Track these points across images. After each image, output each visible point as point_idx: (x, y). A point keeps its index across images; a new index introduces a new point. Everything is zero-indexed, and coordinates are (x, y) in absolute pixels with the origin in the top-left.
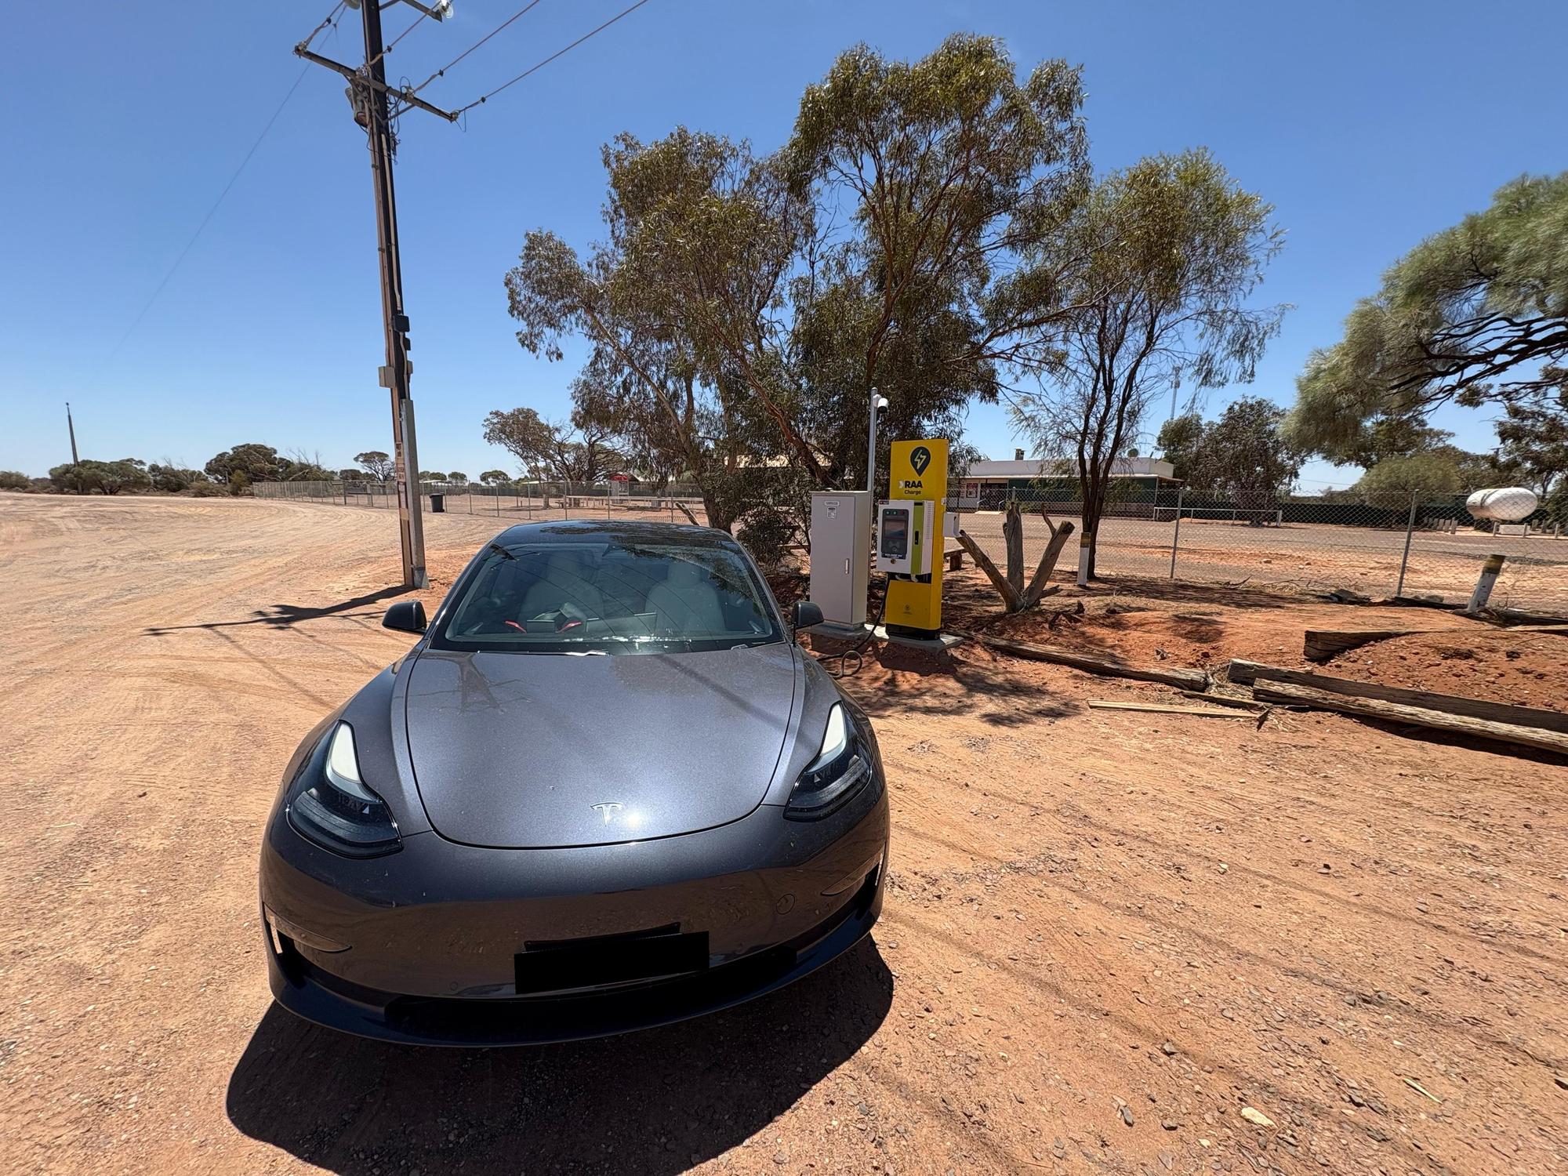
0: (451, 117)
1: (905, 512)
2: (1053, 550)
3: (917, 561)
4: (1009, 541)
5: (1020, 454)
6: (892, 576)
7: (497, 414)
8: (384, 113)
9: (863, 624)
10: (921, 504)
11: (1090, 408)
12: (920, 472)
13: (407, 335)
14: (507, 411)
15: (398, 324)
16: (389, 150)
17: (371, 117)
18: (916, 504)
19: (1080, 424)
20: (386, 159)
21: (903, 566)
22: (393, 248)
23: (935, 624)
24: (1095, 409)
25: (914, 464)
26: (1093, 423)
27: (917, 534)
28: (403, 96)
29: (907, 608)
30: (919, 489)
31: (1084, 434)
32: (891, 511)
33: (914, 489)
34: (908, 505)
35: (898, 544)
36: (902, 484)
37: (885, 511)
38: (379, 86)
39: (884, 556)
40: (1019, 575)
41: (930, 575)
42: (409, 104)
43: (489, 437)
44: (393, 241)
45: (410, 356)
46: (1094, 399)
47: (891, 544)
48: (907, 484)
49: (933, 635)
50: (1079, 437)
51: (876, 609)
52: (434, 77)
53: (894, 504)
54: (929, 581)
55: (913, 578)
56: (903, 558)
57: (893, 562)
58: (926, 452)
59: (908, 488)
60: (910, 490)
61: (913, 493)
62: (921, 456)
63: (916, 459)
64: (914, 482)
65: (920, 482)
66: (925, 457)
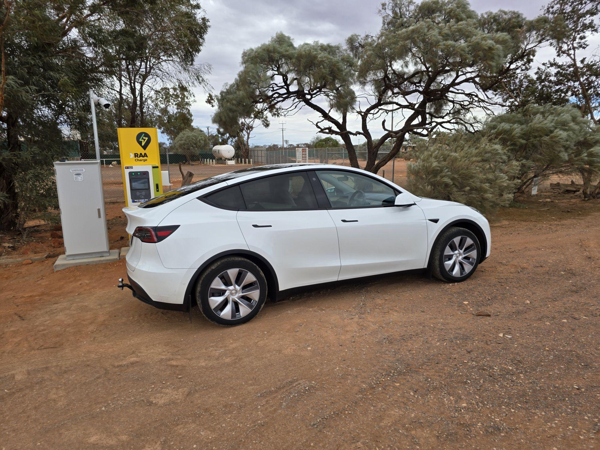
1: (145, 173)
10: (157, 167)
12: (145, 147)
18: (153, 167)
25: (140, 143)
27: (157, 185)
30: (145, 158)
32: (135, 173)
33: (141, 158)
34: (147, 168)
35: (143, 193)
37: (131, 173)
39: (134, 201)
47: (138, 194)
48: (136, 155)
58: (146, 135)
59: (137, 158)
60: (139, 159)
61: (141, 160)
62: (144, 138)
63: (140, 140)
64: (141, 154)
65: (145, 154)
66: (147, 138)
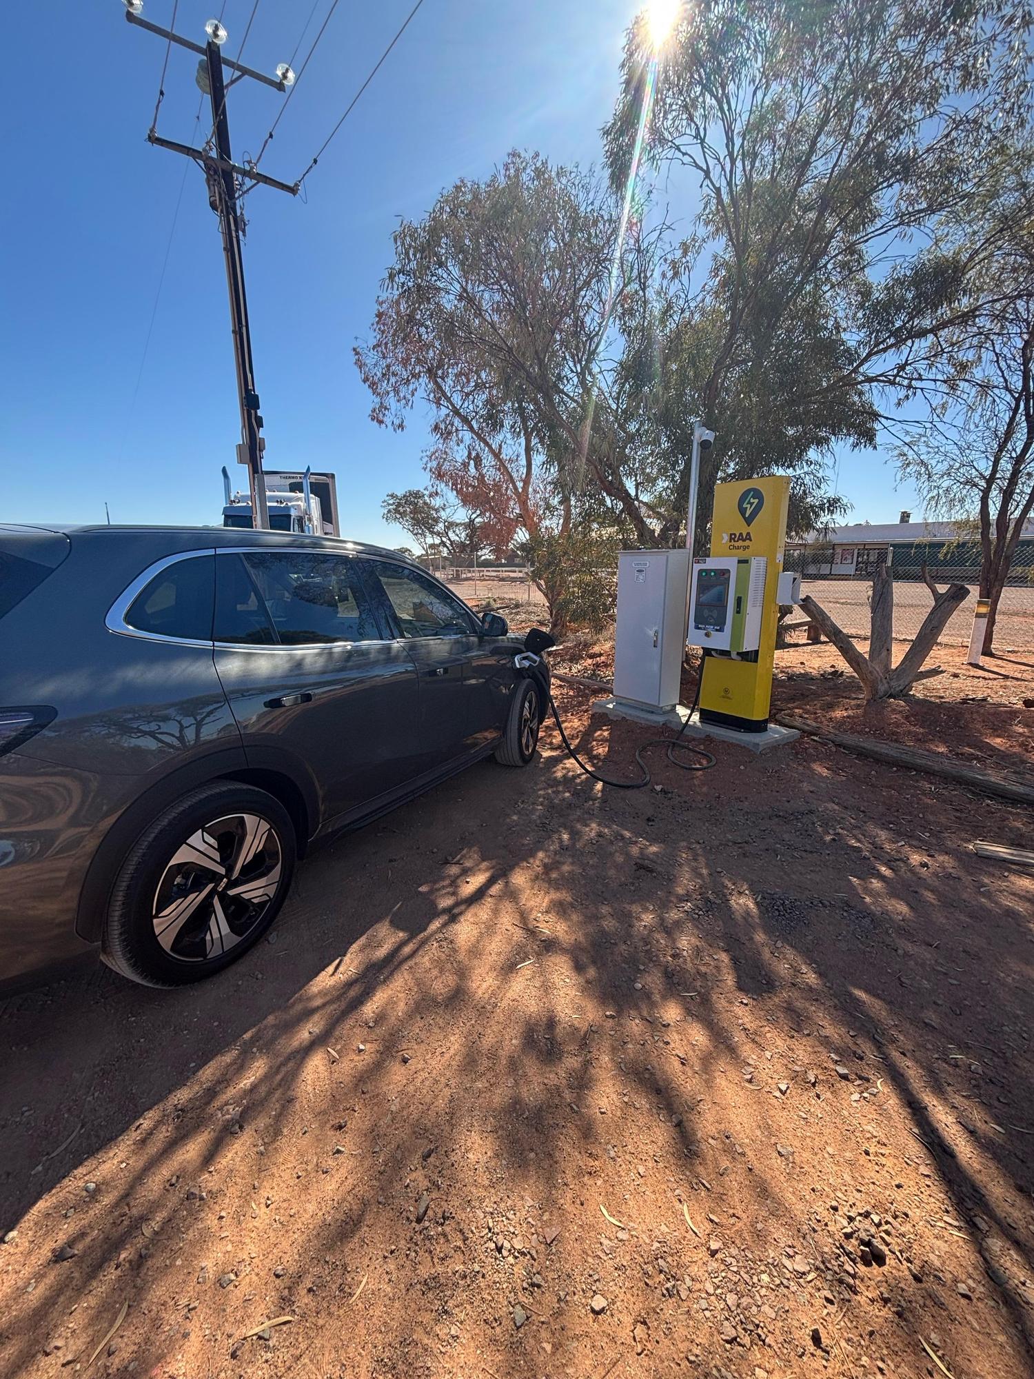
0: (293, 190)
1: (725, 573)
2: (935, 623)
3: (737, 635)
4: (874, 611)
5: (905, 517)
6: (707, 652)
7: (392, 496)
8: (230, 191)
9: (674, 706)
10: (746, 562)
11: (1002, 447)
12: (749, 521)
13: (259, 413)
14: (400, 493)
15: (250, 402)
16: (237, 231)
17: (220, 200)
18: (739, 562)
19: (985, 467)
20: (235, 240)
21: (721, 641)
22: (244, 328)
23: (759, 714)
24: (1009, 446)
25: (742, 511)
26: (1006, 466)
27: (739, 601)
28: (245, 173)
29: (726, 691)
30: (747, 543)
31: (990, 481)
32: (708, 571)
33: (740, 543)
34: (730, 563)
35: (715, 614)
36: (726, 538)
37: (700, 571)
38: (224, 165)
39: (696, 627)
40: (884, 653)
41: (757, 652)
42: (254, 182)
43: (386, 518)
44: (244, 323)
45: (262, 433)
46: (1009, 433)
47: (706, 613)
48: (732, 537)
49: (758, 727)
50: (983, 483)
51: (690, 690)
52: (266, 142)
53: (712, 563)
54: (756, 661)
55: (734, 655)
56: (721, 630)
57: (707, 635)
58: (757, 494)
59: (733, 543)
60: (736, 544)
61: (738, 548)
62: (752, 500)
63: (745, 506)
64: (741, 534)
65: (748, 534)
66: (756, 501)
